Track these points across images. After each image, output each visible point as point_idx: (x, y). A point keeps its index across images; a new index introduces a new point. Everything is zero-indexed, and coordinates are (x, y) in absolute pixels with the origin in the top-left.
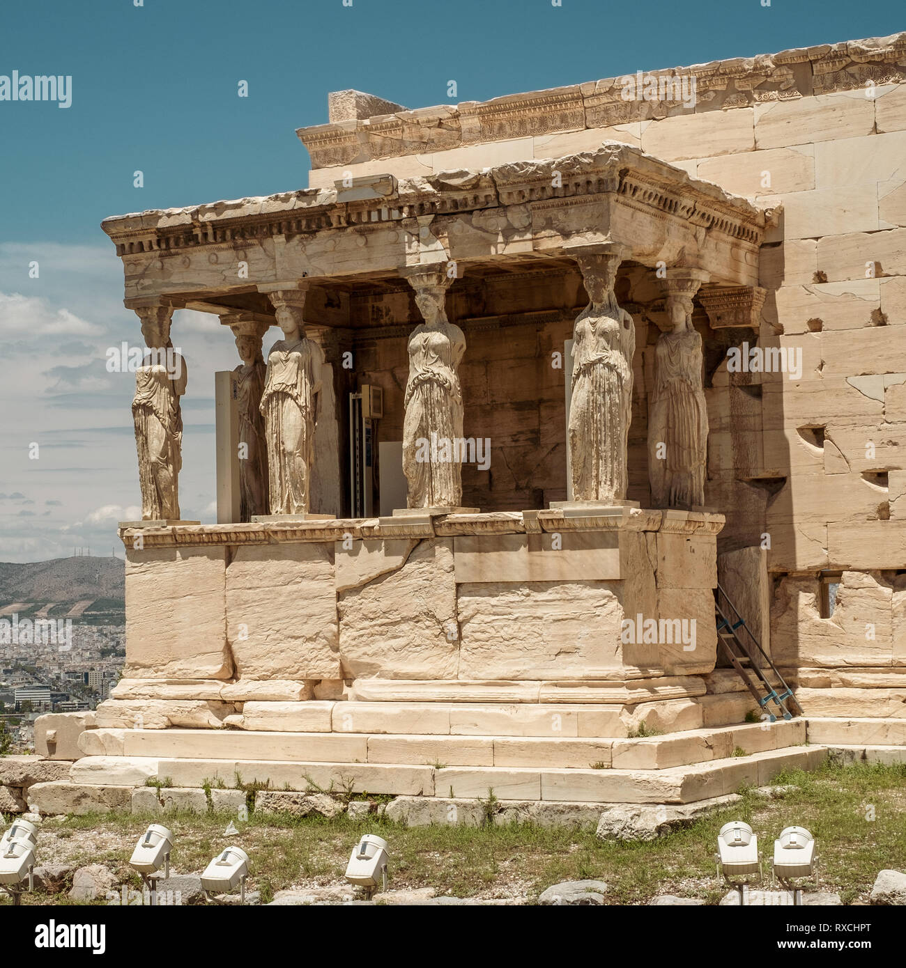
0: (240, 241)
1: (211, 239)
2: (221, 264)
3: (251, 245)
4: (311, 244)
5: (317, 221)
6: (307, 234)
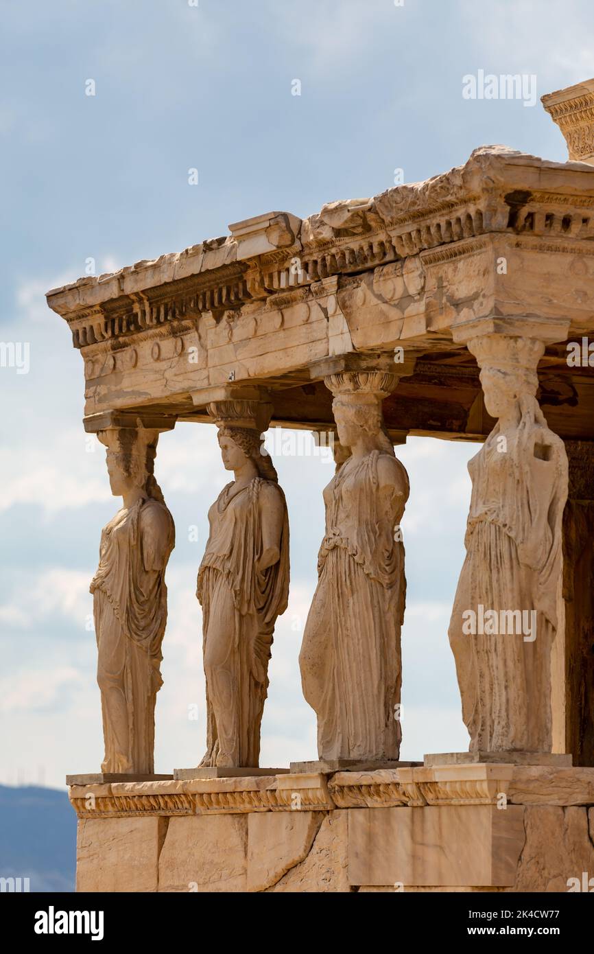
0: (175, 323)
1: (148, 321)
2: (165, 360)
3: (187, 329)
4: (237, 325)
5: (236, 289)
6: (233, 309)
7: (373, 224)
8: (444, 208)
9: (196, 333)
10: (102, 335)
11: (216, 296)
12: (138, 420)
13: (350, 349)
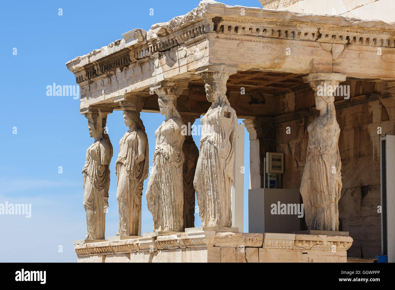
0: (108, 73)
1: (99, 73)
3: (112, 75)
4: (127, 73)
5: (127, 59)
6: (126, 67)
7: (169, 32)
8: (192, 25)
9: (115, 76)
10: (85, 78)
11: (120, 61)
12: (99, 109)
13: (163, 79)
